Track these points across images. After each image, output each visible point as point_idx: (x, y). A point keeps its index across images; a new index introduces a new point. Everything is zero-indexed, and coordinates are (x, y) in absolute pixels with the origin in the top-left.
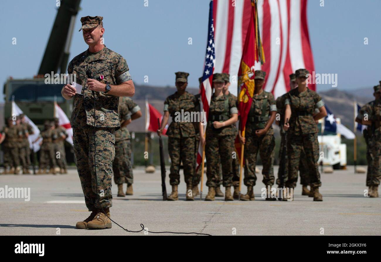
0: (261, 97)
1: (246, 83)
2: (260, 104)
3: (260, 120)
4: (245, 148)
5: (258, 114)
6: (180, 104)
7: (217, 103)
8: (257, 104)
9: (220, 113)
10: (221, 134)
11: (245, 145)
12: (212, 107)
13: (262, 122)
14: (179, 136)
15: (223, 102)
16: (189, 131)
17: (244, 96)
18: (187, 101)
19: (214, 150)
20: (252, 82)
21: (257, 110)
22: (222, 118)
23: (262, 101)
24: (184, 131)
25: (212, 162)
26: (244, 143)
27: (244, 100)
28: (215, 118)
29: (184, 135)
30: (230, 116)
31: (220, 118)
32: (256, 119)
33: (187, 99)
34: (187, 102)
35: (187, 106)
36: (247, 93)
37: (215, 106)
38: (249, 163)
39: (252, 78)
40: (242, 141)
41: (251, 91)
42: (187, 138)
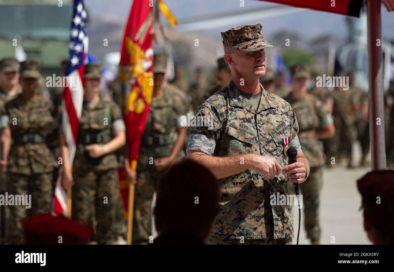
0: (163, 103)
1: (140, 80)
2: (162, 116)
3: (162, 141)
4: (136, 190)
5: (158, 132)
6: (29, 115)
7: (92, 114)
8: (158, 115)
9: (98, 131)
10: (101, 167)
11: (136, 186)
12: (83, 120)
13: (165, 145)
14: (27, 171)
15: (100, 112)
16: (44, 162)
17: (136, 101)
18: (41, 110)
19: (88, 193)
20: (149, 77)
21: (158, 126)
22: (102, 138)
23: (164, 111)
24: (36, 162)
25: (82, 214)
26: (134, 182)
27: (136, 107)
28: (91, 139)
29: (37, 169)
30: (113, 136)
31: (99, 139)
32: (156, 141)
33: (40, 107)
34: (40, 113)
35: (41, 119)
36: (140, 96)
37: (90, 118)
38: (142, 215)
39: (149, 70)
40: (131, 178)
41: (148, 92)
42: (40, 174)
